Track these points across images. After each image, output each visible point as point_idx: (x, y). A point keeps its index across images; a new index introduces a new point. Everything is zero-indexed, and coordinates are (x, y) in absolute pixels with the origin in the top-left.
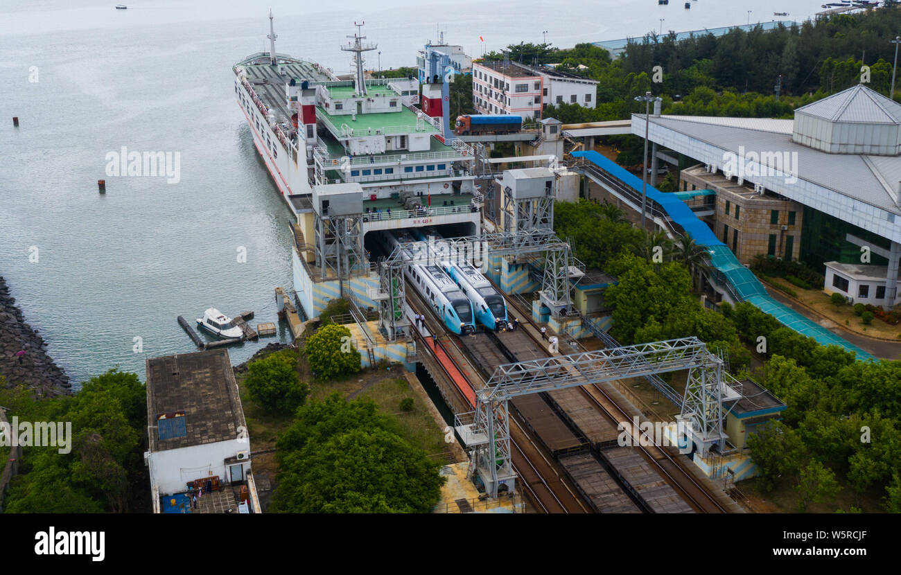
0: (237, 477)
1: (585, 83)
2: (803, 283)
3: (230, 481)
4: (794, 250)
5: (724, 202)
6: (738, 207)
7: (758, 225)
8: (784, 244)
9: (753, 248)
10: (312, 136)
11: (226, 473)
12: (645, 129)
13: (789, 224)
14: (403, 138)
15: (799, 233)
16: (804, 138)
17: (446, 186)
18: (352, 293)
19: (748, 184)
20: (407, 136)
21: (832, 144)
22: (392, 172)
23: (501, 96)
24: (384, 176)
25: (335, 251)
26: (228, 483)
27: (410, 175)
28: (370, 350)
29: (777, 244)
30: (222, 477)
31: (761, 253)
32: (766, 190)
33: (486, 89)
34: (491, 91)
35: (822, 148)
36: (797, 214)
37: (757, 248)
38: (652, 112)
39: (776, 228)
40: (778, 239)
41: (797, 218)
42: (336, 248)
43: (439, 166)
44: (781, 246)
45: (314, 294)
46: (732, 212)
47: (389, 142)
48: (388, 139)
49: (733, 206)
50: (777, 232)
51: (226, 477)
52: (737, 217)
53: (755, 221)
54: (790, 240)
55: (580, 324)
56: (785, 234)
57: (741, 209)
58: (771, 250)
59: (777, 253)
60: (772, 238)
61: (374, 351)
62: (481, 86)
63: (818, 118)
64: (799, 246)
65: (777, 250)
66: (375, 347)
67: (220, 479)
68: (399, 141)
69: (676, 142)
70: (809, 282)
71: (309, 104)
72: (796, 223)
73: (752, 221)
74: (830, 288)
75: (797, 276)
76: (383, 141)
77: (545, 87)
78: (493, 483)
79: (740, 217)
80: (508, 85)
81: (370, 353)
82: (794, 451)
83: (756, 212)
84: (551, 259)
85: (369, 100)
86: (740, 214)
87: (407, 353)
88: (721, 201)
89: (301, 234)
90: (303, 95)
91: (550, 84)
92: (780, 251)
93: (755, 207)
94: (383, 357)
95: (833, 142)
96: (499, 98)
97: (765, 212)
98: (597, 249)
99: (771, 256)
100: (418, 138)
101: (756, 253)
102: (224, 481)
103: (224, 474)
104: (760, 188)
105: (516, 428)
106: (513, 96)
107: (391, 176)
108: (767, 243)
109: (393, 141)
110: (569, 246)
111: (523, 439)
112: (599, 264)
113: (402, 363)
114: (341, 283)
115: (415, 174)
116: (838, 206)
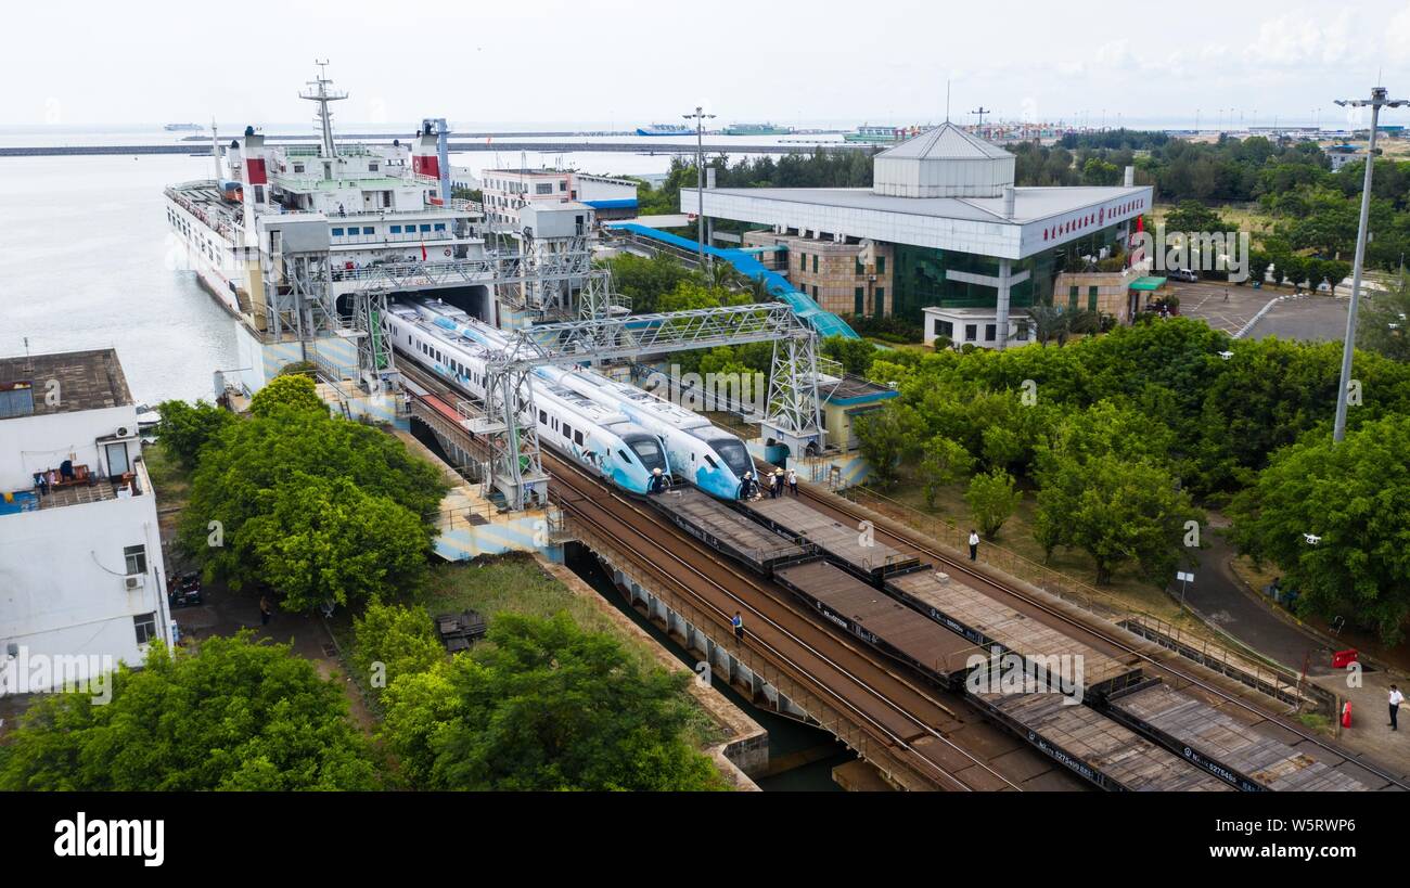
0: (118, 468)
1: (622, 184)
2: (900, 338)
3: (107, 475)
4: (885, 306)
5: (799, 256)
6: (816, 257)
7: (841, 277)
8: (873, 299)
9: (836, 306)
10: (262, 201)
11: (99, 460)
12: (698, 203)
13: (877, 274)
14: (387, 195)
15: (890, 284)
16: (887, 186)
17: (447, 253)
18: (318, 356)
19: (825, 237)
20: (392, 191)
21: (920, 186)
22: (373, 232)
23: (520, 202)
24: (362, 237)
25: (293, 306)
26: (104, 477)
27: (398, 236)
28: (344, 403)
29: (865, 299)
30: (93, 468)
31: (846, 312)
32: (848, 238)
33: (499, 199)
34: (506, 200)
35: (909, 194)
36: (886, 260)
37: (842, 306)
38: (705, 186)
39: (863, 279)
40: (866, 293)
41: (886, 265)
42: (294, 299)
43: (436, 225)
44: (870, 300)
45: (266, 361)
46: (810, 266)
47: (368, 199)
48: (367, 195)
49: (810, 258)
50: (864, 284)
51: (100, 468)
52: (815, 270)
53: (837, 272)
54: (880, 292)
55: (629, 372)
56: (874, 285)
57: (820, 259)
58: (859, 308)
59: (866, 311)
60: (859, 291)
61: (350, 404)
62: (493, 197)
63: (903, 158)
64: (890, 300)
65: (865, 306)
66: (350, 401)
67: (91, 470)
68: (381, 197)
69: (736, 208)
70: (905, 336)
71: (256, 158)
72: (886, 271)
73: (833, 272)
74: (930, 336)
75: (891, 333)
76: (360, 198)
77: (573, 189)
78: (516, 487)
79: (820, 269)
80: (526, 185)
81: (344, 407)
82: (914, 430)
83: (838, 260)
84: (587, 292)
85: (340, 161)
86: (819, 265)
87: (397, 408)
88: (795, 257)
89: (246, 295)
90: (247, 145)
91: (580, 186)
92: (869, 308)
93: (835, 254)
94: (362, 413)
95: (922, 184)
96: (516, 205)
97: (848, 259)
98: (646, 288)
99: (859, 315)
100: (407, 193)
101: (841, 312)
102: (97, 474)
103: (96, 462)
104: (841, 236)
105: (549, 458)
106: (533, 198)
107: (371, 237)
108: (853, 299)
109: (373, 198)
110: (609, 273)
111: (558, 465)
112: (649, 304)
113: (391, 422)
114: (304, 346)
115: (404, 235)
116: (935, 233)
